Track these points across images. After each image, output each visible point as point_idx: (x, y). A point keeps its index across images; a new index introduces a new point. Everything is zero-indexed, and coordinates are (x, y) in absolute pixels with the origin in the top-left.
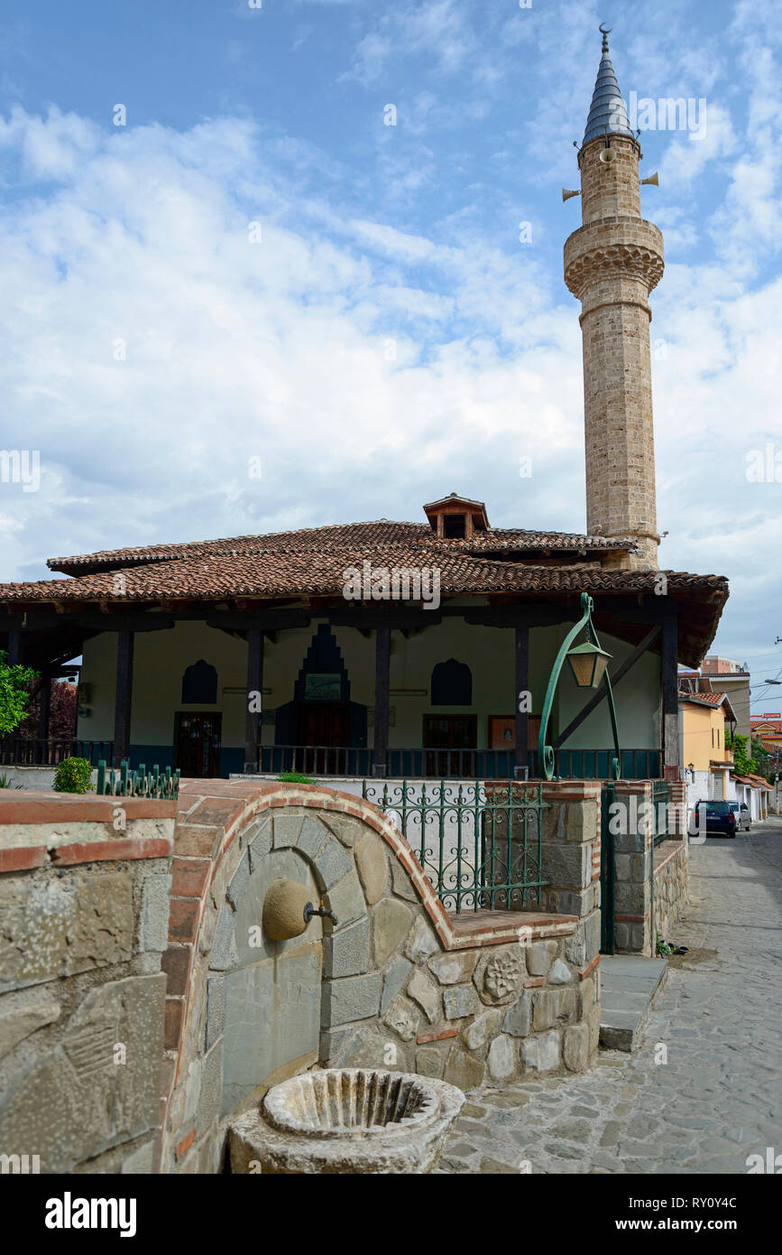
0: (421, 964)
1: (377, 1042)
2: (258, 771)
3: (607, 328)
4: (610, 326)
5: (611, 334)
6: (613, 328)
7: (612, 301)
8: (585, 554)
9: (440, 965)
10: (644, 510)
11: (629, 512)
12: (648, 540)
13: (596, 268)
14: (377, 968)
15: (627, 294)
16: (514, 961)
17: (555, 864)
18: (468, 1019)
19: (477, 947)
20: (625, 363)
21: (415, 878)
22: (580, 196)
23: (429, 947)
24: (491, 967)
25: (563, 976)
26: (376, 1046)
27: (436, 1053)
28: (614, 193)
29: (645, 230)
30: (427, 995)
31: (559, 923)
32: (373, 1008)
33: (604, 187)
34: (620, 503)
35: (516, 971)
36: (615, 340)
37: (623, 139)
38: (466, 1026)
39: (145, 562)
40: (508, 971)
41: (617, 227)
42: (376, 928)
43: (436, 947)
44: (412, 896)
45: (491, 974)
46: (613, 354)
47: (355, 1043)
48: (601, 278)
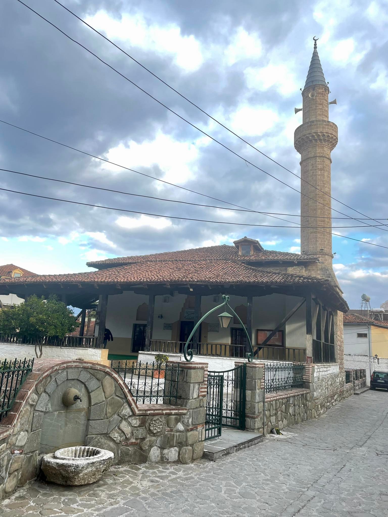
0: (125, 419)
1: (106, 442)
2: (150, 350)
3: (310, 168)
4: (312, 166)
5: (311, 170)
6: (313, 167)
7: (313, 156)
8: (296, 263)
9: (132, 420)
10: (325, 243)
11: (318, 245)
12: (326, 256)
13: (307, 142)
14: (107, 419)
15: (319, 153)
16: (161, 421)
17: (183, 390)
18: (143, 439)
19: (147, 415)
20: (318, 182)
21: (124, 391)
22: (302, 111)
23: (129, 414)
24: (151, 422)
25: (181, 429)
26: (105, 443)
27: (129, 449)
28: (316, 110)
29: (328, 125)
30: (127, 429)
31: (180, 410)
32: (104, 431)
33: (312, 107)
34: (314, 241)
35: (161, 425)
36: (313, 173)
37: (320, 86)
38: (142, 441)
39: (126, 264)
40: (158, 424)
41: (315, 125)
42: (108, 405)
43: (131, 414)
44: (123, 396)
45: (152, 425)
46: (312, 178)
47: (97, 441)
48: (308, 146)
